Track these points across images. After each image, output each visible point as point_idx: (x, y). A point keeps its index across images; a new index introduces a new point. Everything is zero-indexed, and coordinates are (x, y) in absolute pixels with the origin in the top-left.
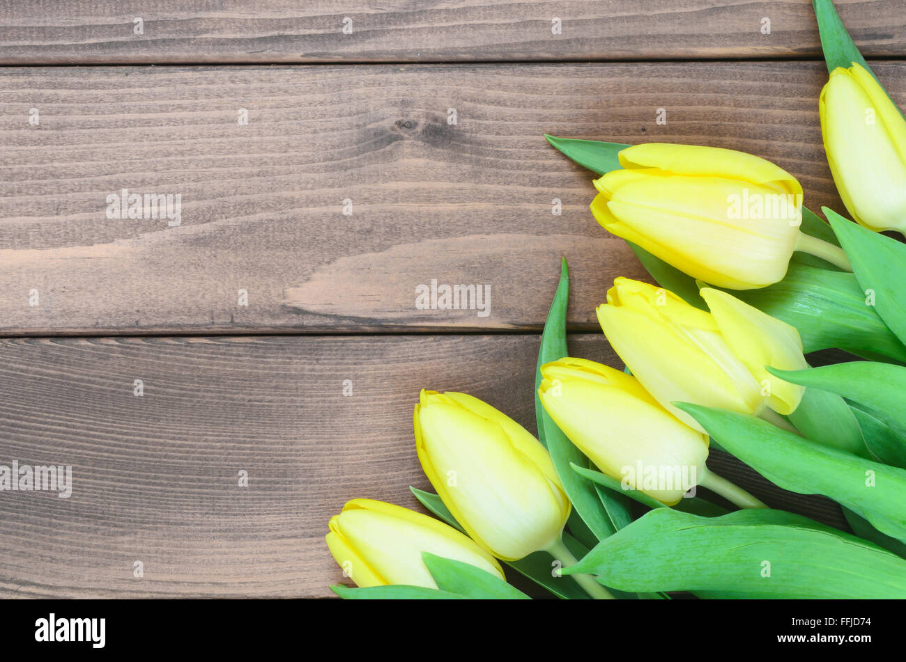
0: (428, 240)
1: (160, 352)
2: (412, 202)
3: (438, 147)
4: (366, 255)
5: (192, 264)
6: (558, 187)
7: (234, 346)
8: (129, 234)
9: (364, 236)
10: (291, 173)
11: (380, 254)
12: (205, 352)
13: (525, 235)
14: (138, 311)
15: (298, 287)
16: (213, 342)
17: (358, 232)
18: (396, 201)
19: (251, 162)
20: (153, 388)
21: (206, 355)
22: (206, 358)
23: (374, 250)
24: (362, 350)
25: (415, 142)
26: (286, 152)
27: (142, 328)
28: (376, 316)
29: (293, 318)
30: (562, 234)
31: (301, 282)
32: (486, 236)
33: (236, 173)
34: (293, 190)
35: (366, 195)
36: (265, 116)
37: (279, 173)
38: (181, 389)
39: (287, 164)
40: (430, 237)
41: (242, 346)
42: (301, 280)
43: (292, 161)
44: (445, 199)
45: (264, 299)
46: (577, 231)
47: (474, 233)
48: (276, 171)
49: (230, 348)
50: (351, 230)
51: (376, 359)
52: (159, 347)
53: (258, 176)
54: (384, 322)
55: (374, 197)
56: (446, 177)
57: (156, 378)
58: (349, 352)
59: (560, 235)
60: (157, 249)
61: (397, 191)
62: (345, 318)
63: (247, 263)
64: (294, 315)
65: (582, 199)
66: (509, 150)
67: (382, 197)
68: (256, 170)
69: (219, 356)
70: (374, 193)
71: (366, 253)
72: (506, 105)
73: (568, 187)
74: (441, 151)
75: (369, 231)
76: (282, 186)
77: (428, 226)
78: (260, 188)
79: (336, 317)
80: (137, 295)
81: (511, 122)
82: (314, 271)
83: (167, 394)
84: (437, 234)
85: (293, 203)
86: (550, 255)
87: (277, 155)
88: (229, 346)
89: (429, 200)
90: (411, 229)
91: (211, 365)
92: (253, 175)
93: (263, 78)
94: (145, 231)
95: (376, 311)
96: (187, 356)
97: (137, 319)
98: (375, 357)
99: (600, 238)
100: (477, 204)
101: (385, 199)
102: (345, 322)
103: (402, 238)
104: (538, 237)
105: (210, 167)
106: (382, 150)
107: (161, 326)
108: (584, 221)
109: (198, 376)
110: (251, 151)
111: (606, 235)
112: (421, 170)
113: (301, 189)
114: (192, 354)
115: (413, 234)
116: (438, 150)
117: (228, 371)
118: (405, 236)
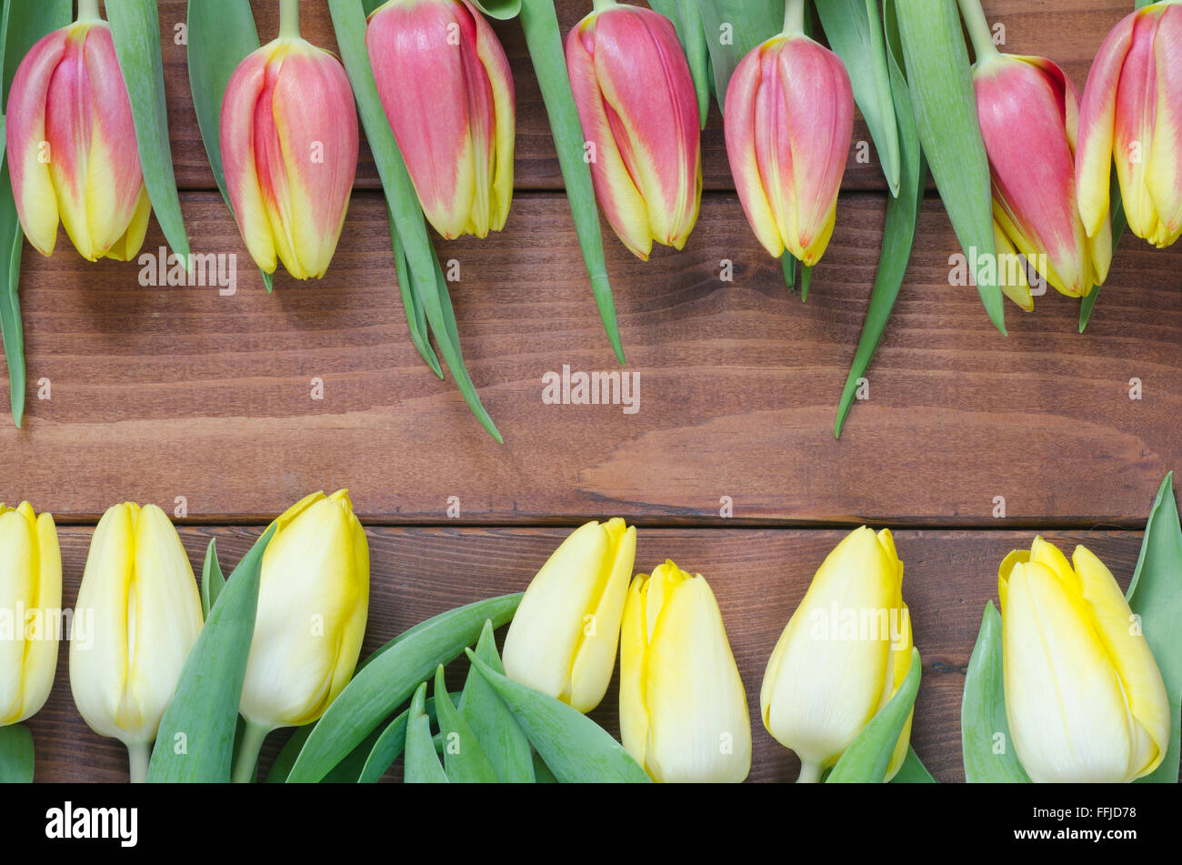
0: (759, 412)
1: (426, 546)
2: (740, 364)
3: (772, 297)
4: (682, 430)
5: (466, 437)
6: (920, 348)
7: (516, 540)
8: (389, 399)
9: (679, 406)
10: (589, 326)
11: (700, 427)
12: (482, 547)
13: (878, 406)
14: (399, 495)
15: (597, 467)
16: (490, 535)
17: (672, 401)
18: (719, 363)
19: (541, 313)
20: (417, 590)
21: (483, 551)
22: (481, 554)
23: (691, 424)
24: (674, 547)
25: (744, 290)
26: (584, 300)
27: (404, 516)
28: (692, 505)
29: (590, 506)
30: (925, 405)
31: (600, 462)
32: (830, 408)
33: (522, 326)
34: (592, 347)
35: (682, 355)
36: (559, 255)
37: (575, 326)
38: (451, 592)
39: (585, 315)
40: (760, 408)
41: (526, 540)
42: (600, 459)
43: (591, 312)
44: (780, 360)
45: (554, 482)
46: (944, 403)
47: (816, 404)
48: (571, 324)
49: (512, 542)
50: (663, 398)
51: (693, 558)
52: (425, 541)
53: (549, 329)
54: (703, 512)
55: (692, 357)
56: (781, 334)
57: (420, 578)
58: (659, 549)
59: (922, 407)
60: (424, 418)
61: (720, 351)
62: (654, 506)
63: (535, 437)
64: (592, 503)
65: (950, 363)
66: (861, 301)
67: (702, 358)
68: (545, 322)
69: (499, 552)
70: (691, 352)
71: (681, 426)
72: (857, 246)
73: (933, 348)
74: (776, 300)
75: (686, 400)
76: (579, 342)
77: (758, 395)
78: (552, 344)
79: (644, 506)
80: (399, 475)
81: (862, 267)
82: (616, 448)
83: (434, 597)
84: (770, 404)
85: (592, 363)
86: (910, 431)
87: (572, 304)
88: (510, 539)
89: (760, 362)
90: (738, 397)
91: (488, 562)
92: (543, 329)
93: (556, 209)
94: (409, 396)
95: (692, 498)
96: (458, 551)
97: (398, 505)
98: (692, 555)
99: (971, 411)
100: (820, 367)
101: (705, 360)
102: (655, 512)
103: (726, 409)
104: (894, 409)
105: (491, 318)
106: (702, 299)
107: (427, 514)
108: (951, 390)
109: (472, 577)
110: (542, 299)
111: (979, 409)
112: (751, 324)
113: (603, 347)
114: (465, 548)
115: (739, 404)
116: (772, 300)
117: (509, 570)
118: (730, 406)
